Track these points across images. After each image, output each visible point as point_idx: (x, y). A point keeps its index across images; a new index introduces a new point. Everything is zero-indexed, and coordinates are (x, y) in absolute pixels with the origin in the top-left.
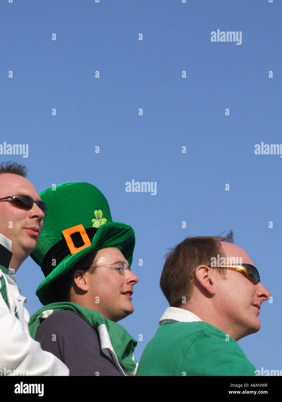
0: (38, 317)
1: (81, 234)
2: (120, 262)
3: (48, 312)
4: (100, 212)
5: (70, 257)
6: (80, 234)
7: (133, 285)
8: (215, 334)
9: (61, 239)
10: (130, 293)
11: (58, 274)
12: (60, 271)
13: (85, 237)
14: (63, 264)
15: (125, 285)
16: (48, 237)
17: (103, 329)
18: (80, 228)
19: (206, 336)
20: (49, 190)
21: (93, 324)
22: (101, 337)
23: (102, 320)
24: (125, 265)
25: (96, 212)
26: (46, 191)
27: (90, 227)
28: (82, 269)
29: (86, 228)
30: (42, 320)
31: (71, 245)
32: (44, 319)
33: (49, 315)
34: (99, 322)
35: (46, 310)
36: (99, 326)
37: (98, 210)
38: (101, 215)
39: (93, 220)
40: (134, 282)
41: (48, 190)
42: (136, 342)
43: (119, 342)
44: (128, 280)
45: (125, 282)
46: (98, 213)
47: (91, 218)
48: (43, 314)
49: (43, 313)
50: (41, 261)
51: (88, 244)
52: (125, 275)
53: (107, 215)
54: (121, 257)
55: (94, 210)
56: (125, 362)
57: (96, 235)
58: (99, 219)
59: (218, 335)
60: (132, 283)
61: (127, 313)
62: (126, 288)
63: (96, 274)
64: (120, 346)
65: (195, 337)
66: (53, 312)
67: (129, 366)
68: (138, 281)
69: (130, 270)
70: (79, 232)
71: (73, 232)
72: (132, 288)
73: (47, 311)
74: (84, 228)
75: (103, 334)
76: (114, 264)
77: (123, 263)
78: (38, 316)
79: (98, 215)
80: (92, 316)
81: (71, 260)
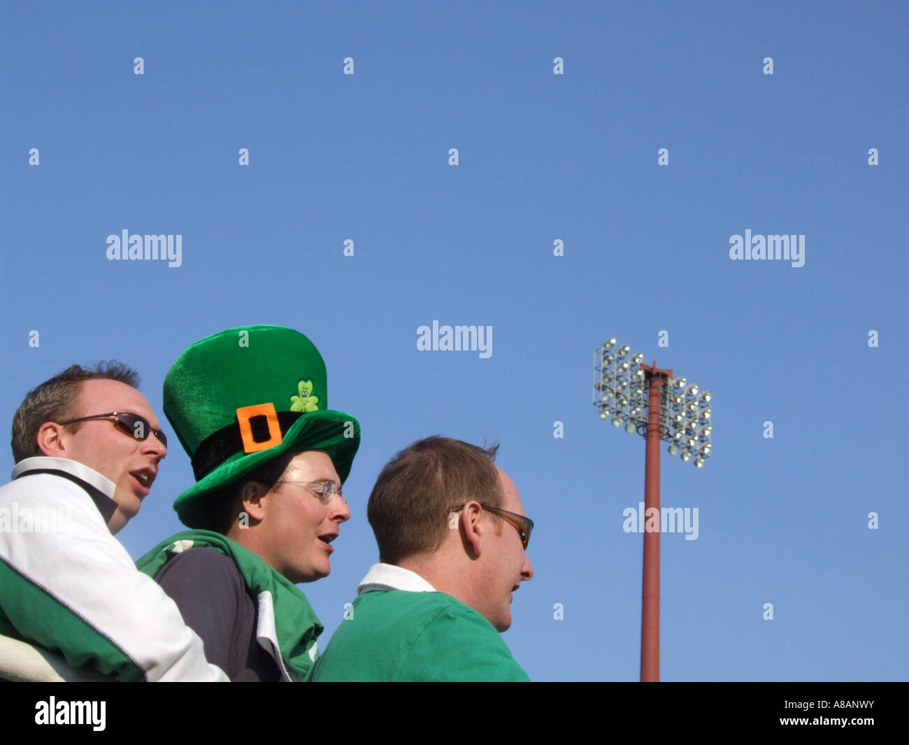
0: (165, 549)
1: (268, 419)
2: (325, 480)
3: (184, 544)
4: (309, 384)
5: (240, 459)
6: (266, 421)
7: (338, 523)
8: (462, 616)
9: (233, 421)
10: (333, 536)
11: (216, 484)
12: (219, 480)
13: (274, 427)
14: (226, 469)
15: (327, 520)
16: (211, 413)
17: (266, 599)
18: (269, 410)
19: (448, 617)
20: (228, 334)
21: (252, 585)
22: (261, 614)
23: (268, 583)
24: (333, 486)
25: (301, 384)
26: (221, 333)
27: (287, 410)
28: (258, 481)
29: (280, 410)
30: (171, 555)
31: (247, 437)
32: (175, 554)
33: (185, 549)
34: (262, 585)
35: (181, 540)
36: (260, 592)
37: (306, 381)
38: (309, 391)
39: (293, 398)
40: (341, 518)
41: (226, 332)
42: (321, 626)
43: (290, 628)
44: (332, 513)
45: (328, 515)
46: (306, 386)
47: (291, 393)
48: (174, 546)
49: (176, 543)
50: (194, 450)
51: (276, 441)
52: (330, 503)
53: (320, 392)
54: (329, 471)
55: (299, 381)
56: (295, 662)
57: (293, 429)
58: (304, 396)
59: (467, 618)
60: (339, 520)
61: (318, 575)
62: (328, 528)
63: (280, 493)
64: (290, 635)
65: (430, 619)
66: (194, 546)
67: (299, 669)
68: (348, 518)
69: (340, 494)
70: (265, 416)
71: (255, 414)
72: (338, 530)
73: (184, 541)
74: (276, 410)
75: (264, 611)
76: (314, 482)
77: (329, 483)
78: (164, 547)
79: (304, 390)
80: (254, 570)
81: (242, 465)
